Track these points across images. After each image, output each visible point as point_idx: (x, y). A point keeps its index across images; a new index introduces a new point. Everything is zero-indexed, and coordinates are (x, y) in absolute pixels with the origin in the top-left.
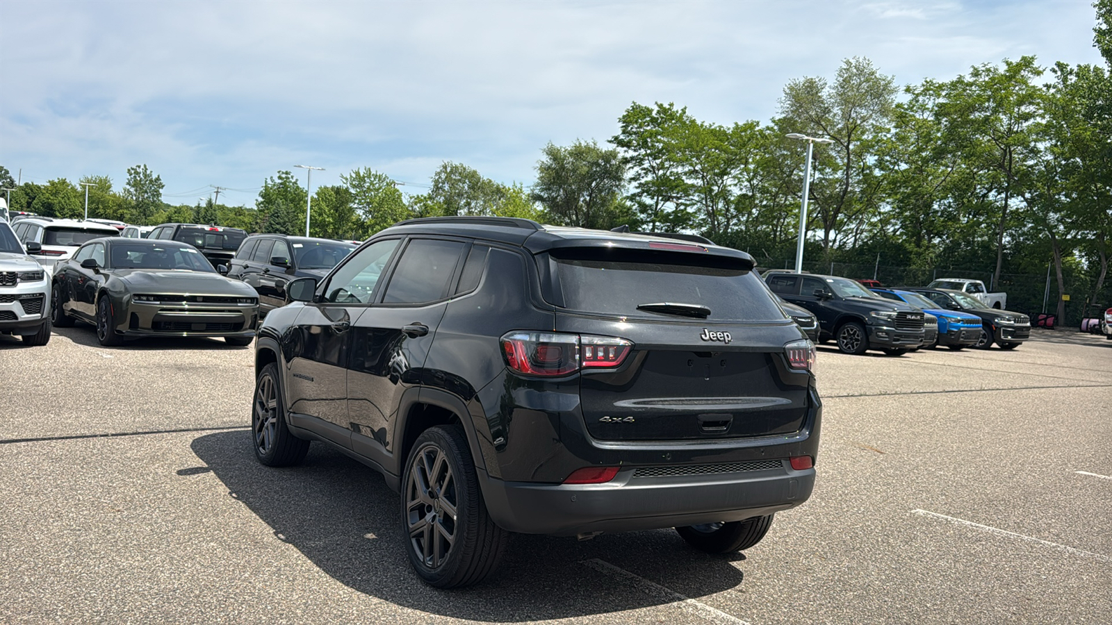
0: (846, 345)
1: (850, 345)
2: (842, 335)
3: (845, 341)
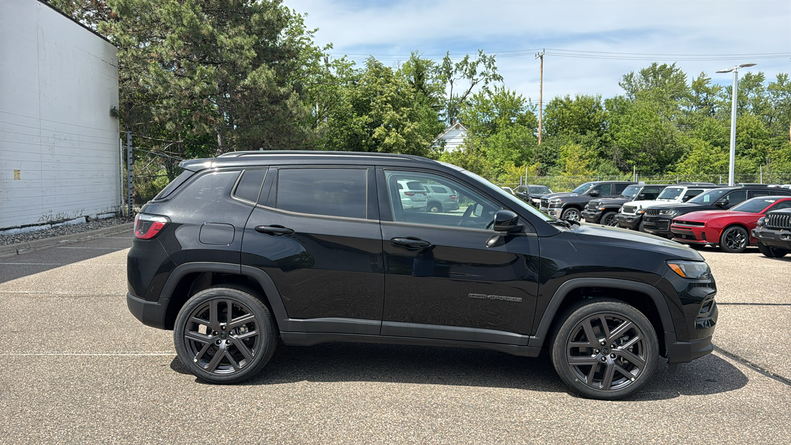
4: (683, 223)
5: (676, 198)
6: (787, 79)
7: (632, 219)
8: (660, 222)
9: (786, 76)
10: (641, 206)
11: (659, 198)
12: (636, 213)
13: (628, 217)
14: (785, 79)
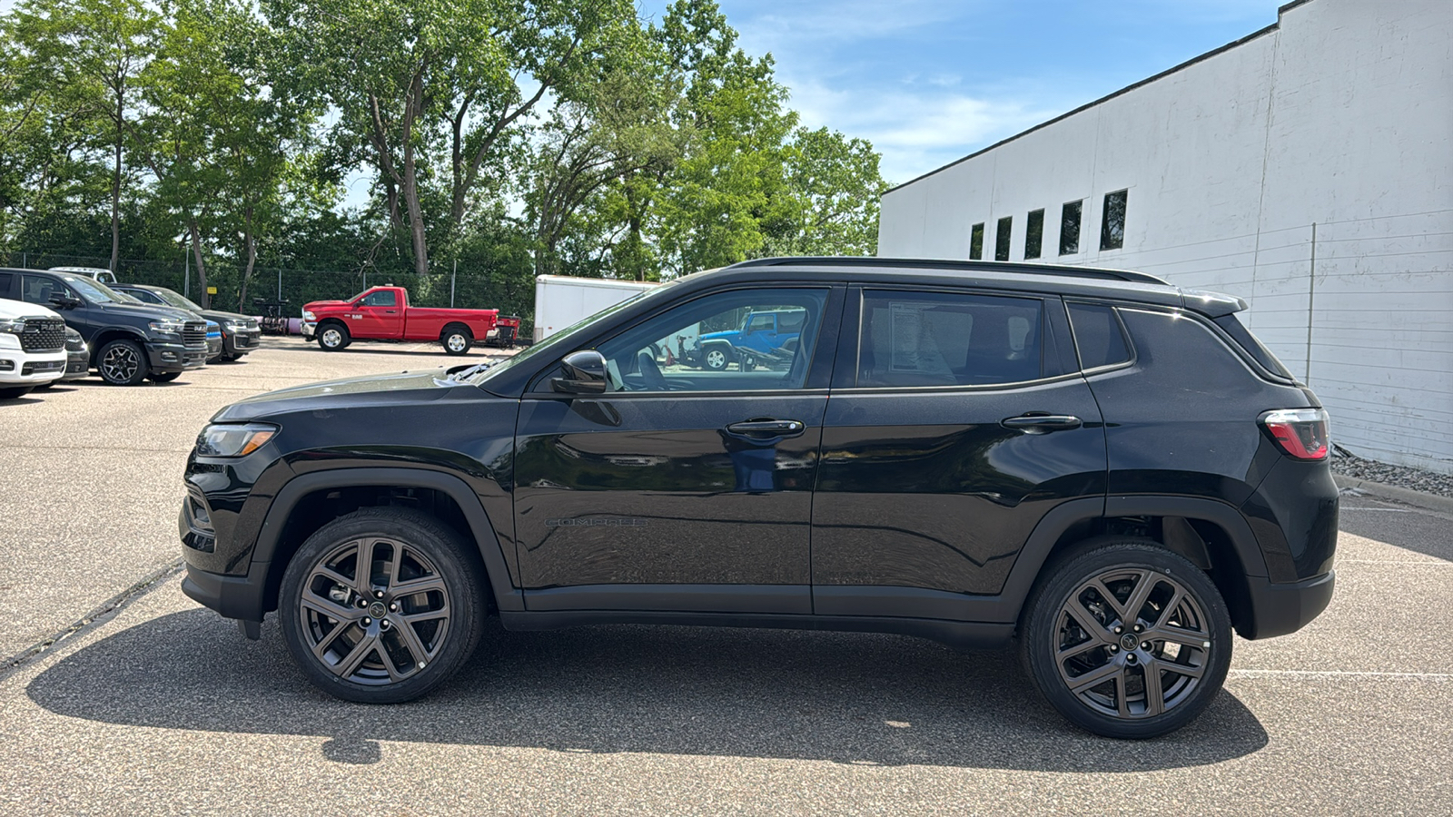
0: (113, 373)
1: (120, 373)
2: (105, 359)
3: (112, 368)
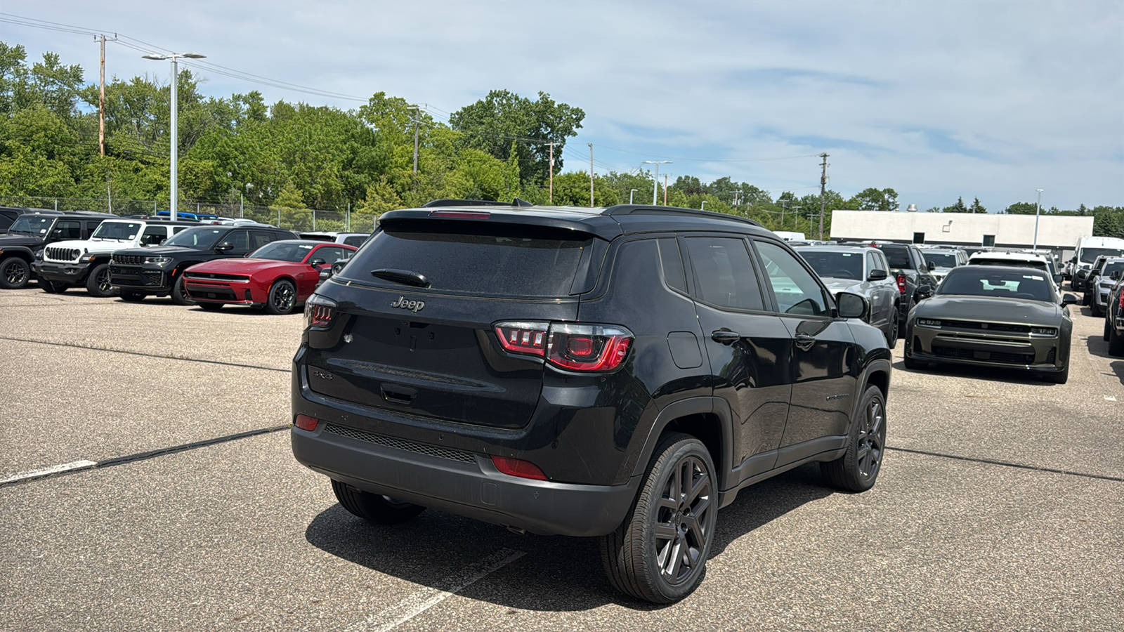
4: (210, 277)
5: (131, 237)
6: (59, 62)
7: (75, 269)
8: (146, 274)
9: (56, 58)
10: (86, 249)
11: (94, 237)
12: (80, 261)
13: (66, 267)
14: (56, 63)
